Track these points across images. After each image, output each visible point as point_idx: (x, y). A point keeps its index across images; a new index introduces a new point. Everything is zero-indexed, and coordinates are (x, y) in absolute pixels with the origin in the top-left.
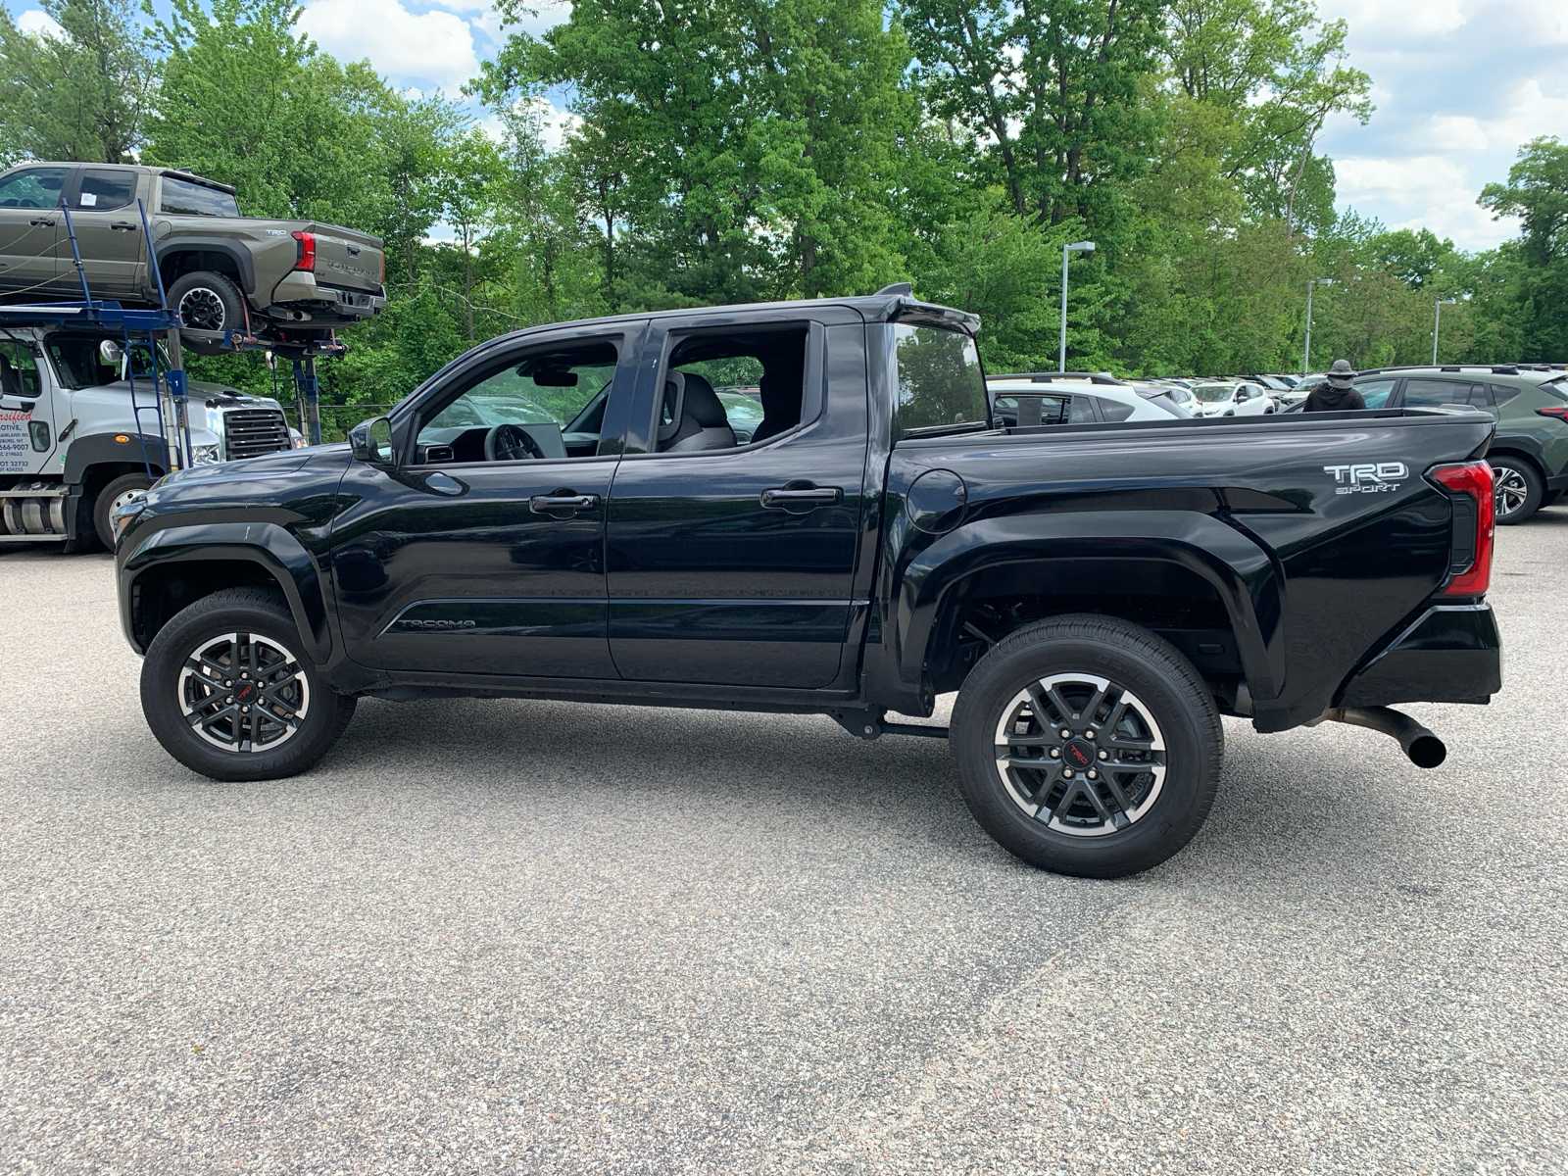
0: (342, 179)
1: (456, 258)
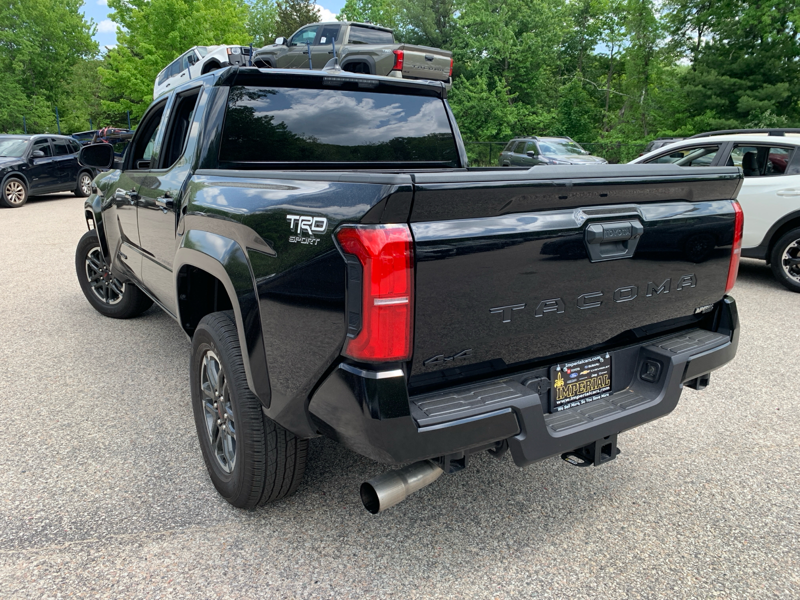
0: (543, 21)
1: (609, 62)
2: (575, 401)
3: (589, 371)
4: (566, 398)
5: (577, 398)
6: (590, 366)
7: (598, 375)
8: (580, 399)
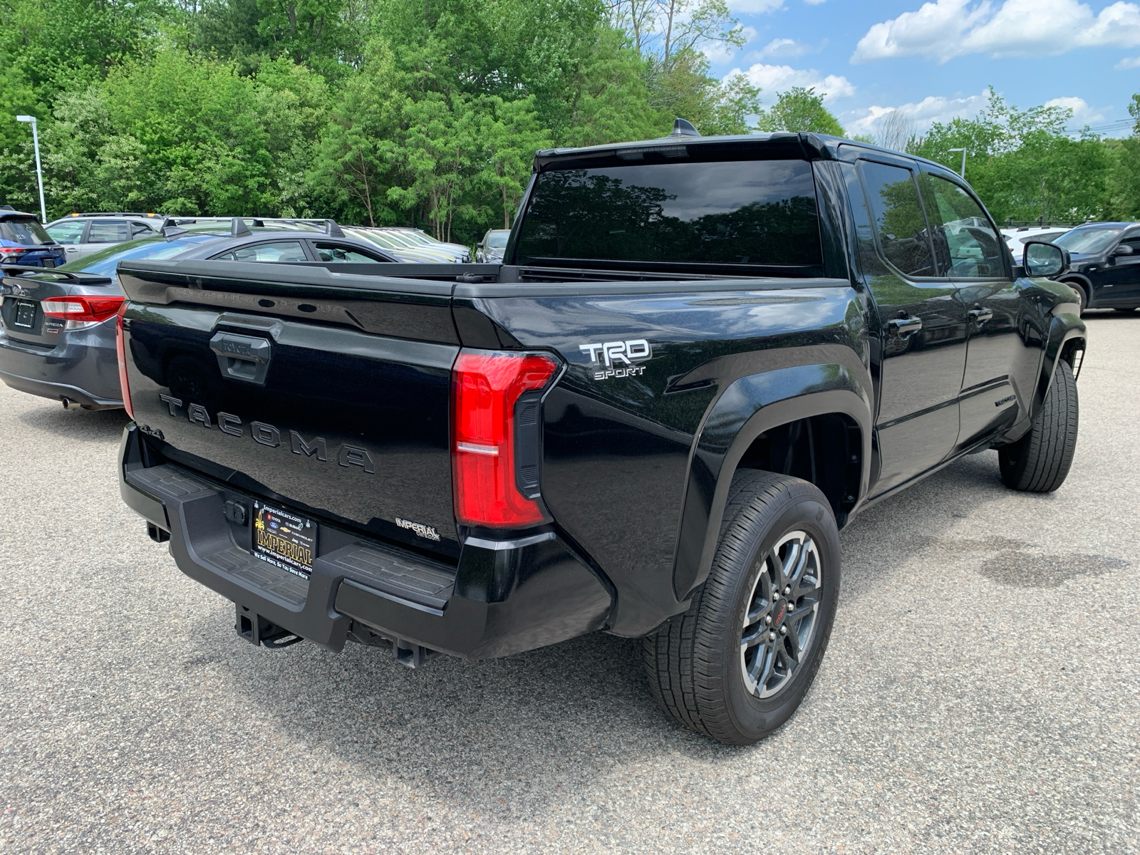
2: (274, 558)
3: (289, 531)
4: (265, 547)
5: (278, 556)
6: (291, 525)
7: (299, 545)
8: (279, 560)
